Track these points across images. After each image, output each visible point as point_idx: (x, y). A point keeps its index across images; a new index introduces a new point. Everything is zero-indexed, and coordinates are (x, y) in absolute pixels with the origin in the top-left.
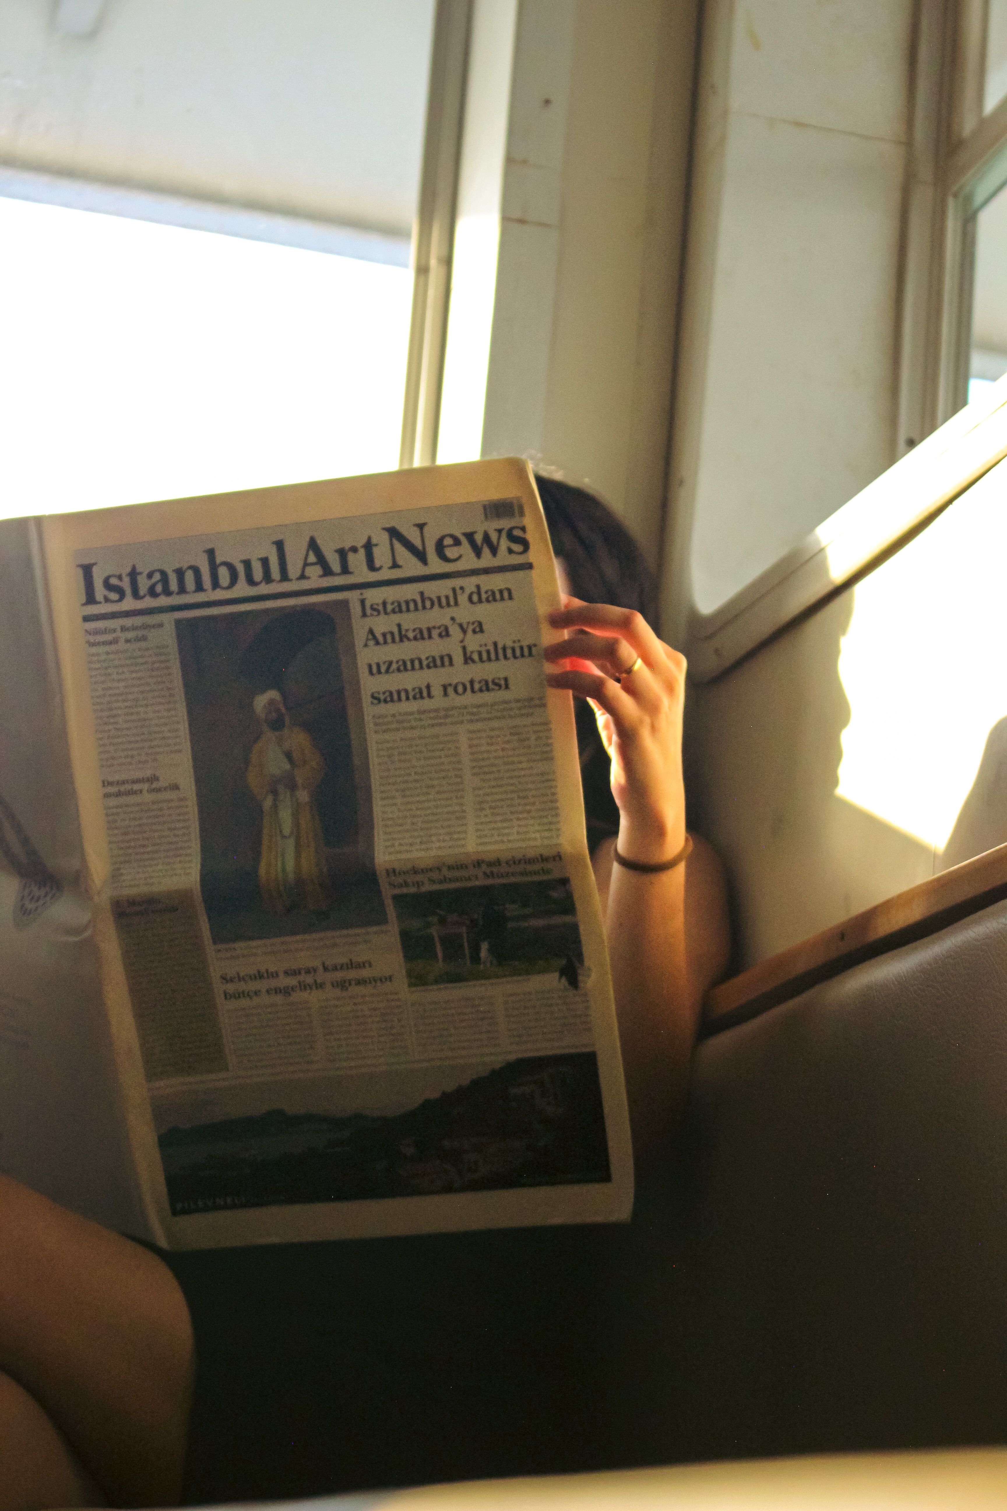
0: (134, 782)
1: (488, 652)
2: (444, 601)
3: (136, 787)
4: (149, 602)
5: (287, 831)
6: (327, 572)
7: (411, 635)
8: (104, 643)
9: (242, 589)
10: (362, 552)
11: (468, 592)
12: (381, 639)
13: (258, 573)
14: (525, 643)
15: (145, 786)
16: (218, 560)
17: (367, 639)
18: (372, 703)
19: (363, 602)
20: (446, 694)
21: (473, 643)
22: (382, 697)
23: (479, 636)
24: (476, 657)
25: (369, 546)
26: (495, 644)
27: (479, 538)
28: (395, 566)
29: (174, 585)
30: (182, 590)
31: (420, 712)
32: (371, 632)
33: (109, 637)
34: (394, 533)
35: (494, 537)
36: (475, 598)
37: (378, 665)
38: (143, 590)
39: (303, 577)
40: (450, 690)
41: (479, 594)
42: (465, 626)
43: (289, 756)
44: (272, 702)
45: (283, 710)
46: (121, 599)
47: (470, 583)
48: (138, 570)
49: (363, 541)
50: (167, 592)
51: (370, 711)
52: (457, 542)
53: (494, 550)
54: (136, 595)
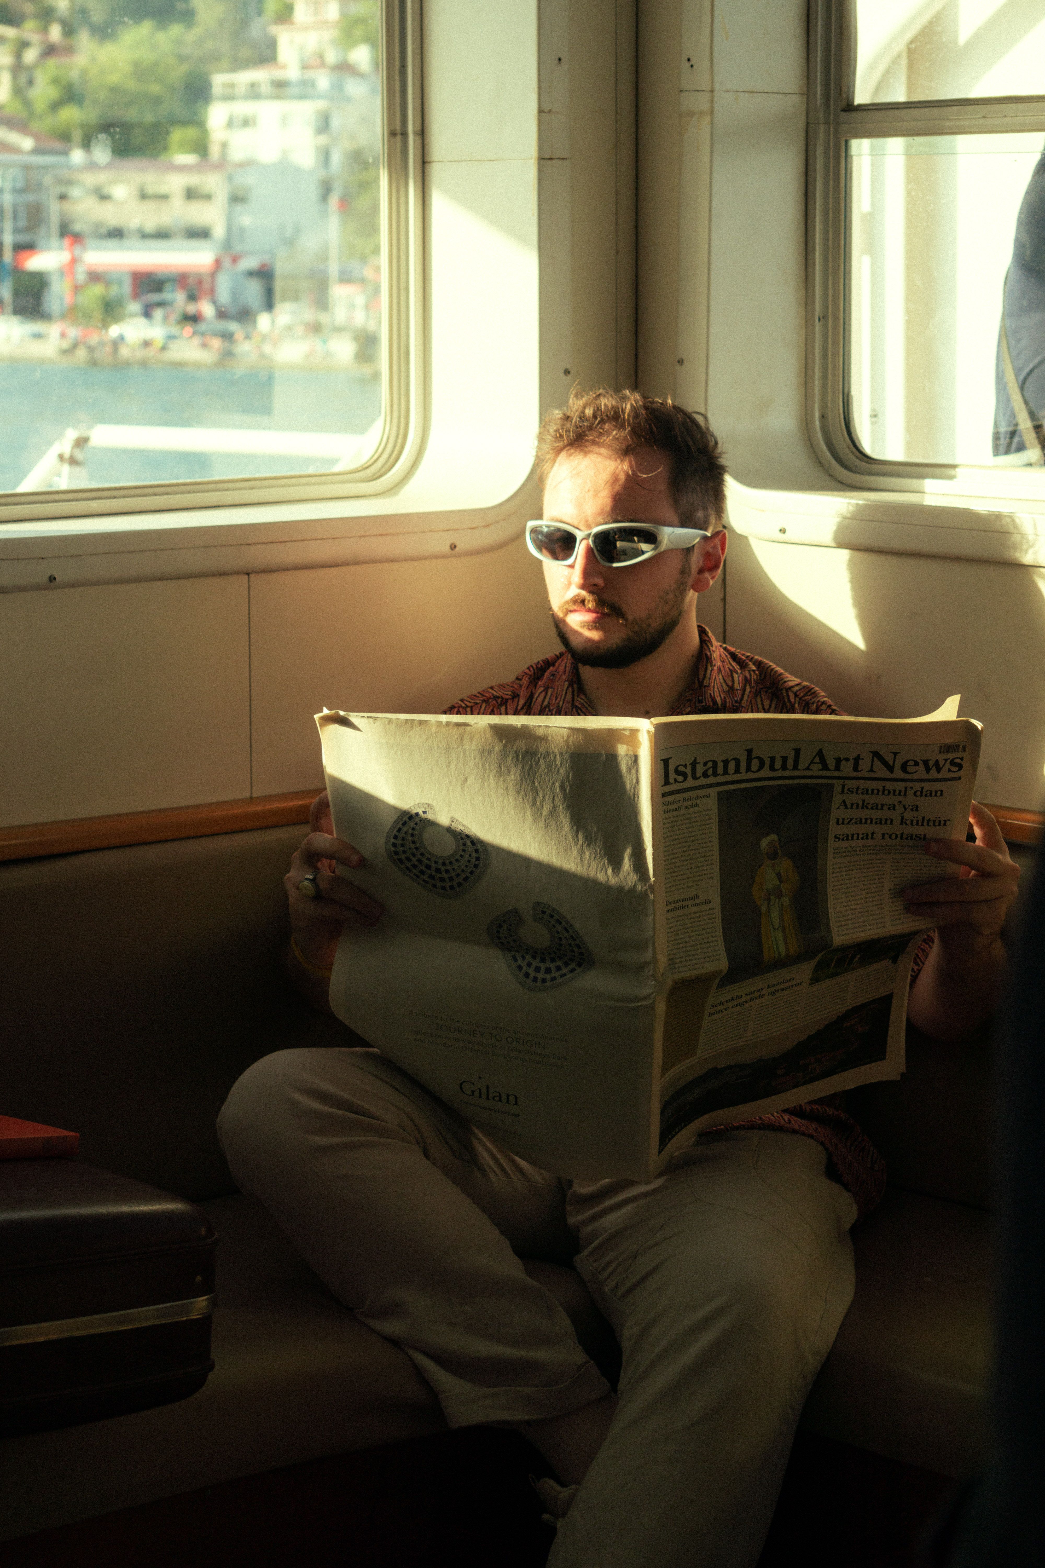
0: (683, 900)
1: (918, 821)
2: (897, 792)
3: (685, 903)
4: (702, 781)
5: (776, 925)
6: (825, 767)
7: (870, 806)
8: (673, 810)
9: (766, 772)
10: (852, 762)
11: (914, 790)
12: (849, 806)
13: (778, 764)
14: (943, 819)
15: (690, 902)
16: (754, 755)
17: (841, 805)
18: (834, 841)
19: (843, 786)
20: (883, 838)
21: (909, 815)
22: (841, 837)
23: (914, 813)
24: (909, 822)
25: (857, 760)
26: (923, 818)
27: (931, 764)
28: (871, 770)
29: (720, 770)
30: (726, 772)
31: (864, 846)
32: (844, 801)
33: (675, 806)
34: (876, 754)
35: (941, 763)
36: (918, 793)
37: (843, 819)
38: (699, 773)
39: (808, 769)
40: (887, 836)
41: (922, 792)
42: (907, 806)
43: (779, 875)
44: (771, 842)
45: (778, 846)
46: (685, 779)
47: (917, 786)
48: (698, 761)
49: (855, 755)
50: (715, 774)
51: (832, 844)
52: (916, 764)
53: (939, 770)
54: (694, 777)
